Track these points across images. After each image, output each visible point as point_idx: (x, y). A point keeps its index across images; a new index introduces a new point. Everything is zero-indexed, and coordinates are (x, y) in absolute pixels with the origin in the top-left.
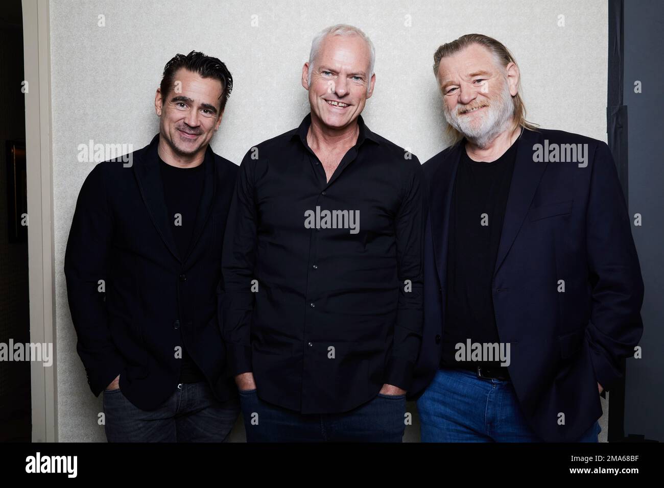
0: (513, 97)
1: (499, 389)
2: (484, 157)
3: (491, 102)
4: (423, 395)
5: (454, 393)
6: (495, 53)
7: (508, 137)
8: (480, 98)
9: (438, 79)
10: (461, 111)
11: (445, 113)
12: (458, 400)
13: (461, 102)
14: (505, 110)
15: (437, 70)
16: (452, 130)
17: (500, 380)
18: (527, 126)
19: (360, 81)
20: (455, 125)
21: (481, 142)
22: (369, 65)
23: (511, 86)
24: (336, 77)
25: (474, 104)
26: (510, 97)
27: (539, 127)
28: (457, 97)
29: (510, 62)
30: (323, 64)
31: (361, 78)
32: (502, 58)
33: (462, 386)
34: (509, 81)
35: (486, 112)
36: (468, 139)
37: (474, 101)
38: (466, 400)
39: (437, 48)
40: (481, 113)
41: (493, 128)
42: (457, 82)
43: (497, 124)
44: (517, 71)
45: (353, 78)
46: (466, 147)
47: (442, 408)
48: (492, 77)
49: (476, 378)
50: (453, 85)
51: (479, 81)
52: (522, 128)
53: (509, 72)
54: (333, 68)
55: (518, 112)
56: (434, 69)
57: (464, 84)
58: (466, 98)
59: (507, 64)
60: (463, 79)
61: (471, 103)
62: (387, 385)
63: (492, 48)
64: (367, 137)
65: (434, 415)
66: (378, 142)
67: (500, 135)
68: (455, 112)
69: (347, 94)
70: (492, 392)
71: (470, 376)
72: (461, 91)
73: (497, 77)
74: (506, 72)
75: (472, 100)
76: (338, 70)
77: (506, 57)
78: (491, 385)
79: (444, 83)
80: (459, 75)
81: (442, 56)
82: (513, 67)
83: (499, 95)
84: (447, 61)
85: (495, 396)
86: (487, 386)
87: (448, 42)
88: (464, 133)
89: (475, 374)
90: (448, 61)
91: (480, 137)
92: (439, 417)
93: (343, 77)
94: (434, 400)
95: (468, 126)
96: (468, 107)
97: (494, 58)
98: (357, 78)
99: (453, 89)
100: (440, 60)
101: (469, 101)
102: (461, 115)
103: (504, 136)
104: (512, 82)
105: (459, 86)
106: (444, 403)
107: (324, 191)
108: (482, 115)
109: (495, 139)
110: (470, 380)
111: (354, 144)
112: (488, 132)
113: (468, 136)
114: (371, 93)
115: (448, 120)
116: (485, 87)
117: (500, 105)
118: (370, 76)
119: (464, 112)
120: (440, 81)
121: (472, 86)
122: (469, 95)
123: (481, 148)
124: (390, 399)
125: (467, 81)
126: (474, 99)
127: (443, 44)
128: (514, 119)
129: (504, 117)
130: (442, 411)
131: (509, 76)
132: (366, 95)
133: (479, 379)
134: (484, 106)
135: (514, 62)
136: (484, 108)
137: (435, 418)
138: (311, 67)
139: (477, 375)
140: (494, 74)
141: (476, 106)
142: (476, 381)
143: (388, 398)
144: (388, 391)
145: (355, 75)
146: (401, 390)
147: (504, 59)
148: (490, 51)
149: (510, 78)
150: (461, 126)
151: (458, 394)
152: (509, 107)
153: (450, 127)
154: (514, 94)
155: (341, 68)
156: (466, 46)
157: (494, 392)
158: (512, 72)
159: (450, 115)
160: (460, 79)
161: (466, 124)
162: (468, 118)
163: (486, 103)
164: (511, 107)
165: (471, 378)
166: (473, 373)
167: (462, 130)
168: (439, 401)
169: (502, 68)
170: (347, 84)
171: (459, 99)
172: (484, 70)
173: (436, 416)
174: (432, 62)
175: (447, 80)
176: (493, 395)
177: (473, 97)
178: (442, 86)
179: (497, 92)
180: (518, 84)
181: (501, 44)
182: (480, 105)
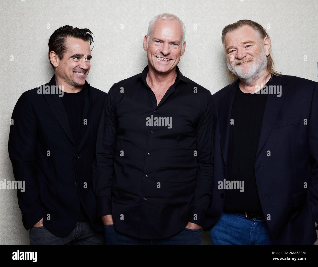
0: (267, 56)
1: (257, 224)
2: (250, 91)
3: (255, 59)
4: (214, 227)
5: (231, 227)
6: (257, 31)
7: (264, 79)
8: (248, 57)
9: (224, 45)
10: (237, 63)
11: (228, 64)
12: (233, 230)
13: (237, 58)
14: (262, 64)
15: (223, 39)
16: (231, 74)
17: (258, 219)
18: (275, 73)
19: (176, 46)
20: (233, 72)
21: (248, 81)
22: (182, 37)
23: (266, 50)
24: (162, 44)
25: (245, 60)
26: (266, 57)
27: (281, 74)
28: (235, 55)
29: (266, 36)
30: (155, 36)
31: (177, 44)
32: (261, 34)
33: (236, 223)
34: (265, 47)
35: (252, 65)
36: (241, 80)
37: (245, 58)
38: (239, 231)
39: (224, 27)
40: (248, 65)
41: (255, 74)
42: (235, 47)
43: (258, 72)
44: (270, 42)
45: (173, 44)
46: (239, 85)
47: (225, 235)
48: (256, 44)
49: (244, 218)
50: (233, 48)
51: (248, 46)
52: (272, 74)
53: (265, 42)
54: (161, 39)
55: (269, 65)
56: (222, 39)
57: (239, 48)
58: (240, 56)
59: (264, 37)
60: (239, 45)
61: (243, 59)
62: (191, 223)
63: (256, 28)
64: (181, 79)
65: (220, 239)
66: (187, 82)
67: (259, 78)
68: (233, 64)
69: (169, 54)
70: (254, 226)
71: (241, 217)
72: (237, 52)
73: (259, 44)
74: (263, 42)
75: (243, 57)
76: (163, 40)
77: (263, 33)
78: (253, 222)
79: (228, 47)
80: (237, 43)
81: (227, 32)
82: (267, 39)
83: (260, 55)
84: (229, 34)
85: (255, 229)
86: (251, 223)
87: (231, 24)
88: (238, 76)
89: (244, 216)
90: (231, 35)
91: (248, 79)
92: (222, 240)
93: (166, 44)
94: (219, 230)
95: (241, 72)
96: (241, 61)
97: (256, 34)
98: (175, 44)
99: (233, 51)
100: (226, 34)
101: (242, 58)
102: (237, 66)
103: (262, 78)
104: (267, 48)
105: (237, 49)
106: (225, 233)
107: (155, 110)
108: (249, 66)
109: (256, 80)
110: (241, 219)
111: (173, 83)
112: (252, 76)
113: (241, 78)
114: (184, 53)
115: (230, 69)
116: (251, 50)
117: (260, 60)
118: (183, 43)
119: (239, 64)
120: (226, 46)
121: (244, 49)
122: (242, 55)
123: (248, 85)
124: (192, 231)
125: (242, 46)
126: (245, 57)
127: (228, 25)
128: (267, 69)
129: (261, 68)
130: (224, 237)
131: (265, 44)
132: (180, 54)
133: (246, 218)
134: (250, 61)
135: (268, 37)
136: (251, 62)
137: (220, 241)
138: (148, 38)
139: (245, 216)
140: (256, 43)
141: (246, 61)
142: (244, 220)
143: (190, 231)
144: (191, 227)
145: (173, 42)
146: (198, 226)
147: (263, 35)
148: (255, 29)
149: (266, 46)
150: (237, 72)
151: (233, 227)
152: (265, 62)
153: (230, 72)
154: (267, 55)
155: (165, 39)
156: (241, 27)
157: (255, 226)
158: (266, 42)
159: (231, 65)
160: (237, 45)
161: (239, 71)
162: (241, 68)
163: (251, 59)
164: (266, 62)
165: (241, 218)
166: (242, 215)
167: (237, 74)
168: (222, 231)
169: (261, 40)
170: (169, 48)
171: (236, 56)
172: (251, 40)
173: (221, 240)
174: (221, 35)
175: (230, 46)
176: (254, 228)
177: (244, 56)
178: (227, 49)
179: (258, 53)
180: (270, 49)
181: (260, 26)
182: (248, 60)
